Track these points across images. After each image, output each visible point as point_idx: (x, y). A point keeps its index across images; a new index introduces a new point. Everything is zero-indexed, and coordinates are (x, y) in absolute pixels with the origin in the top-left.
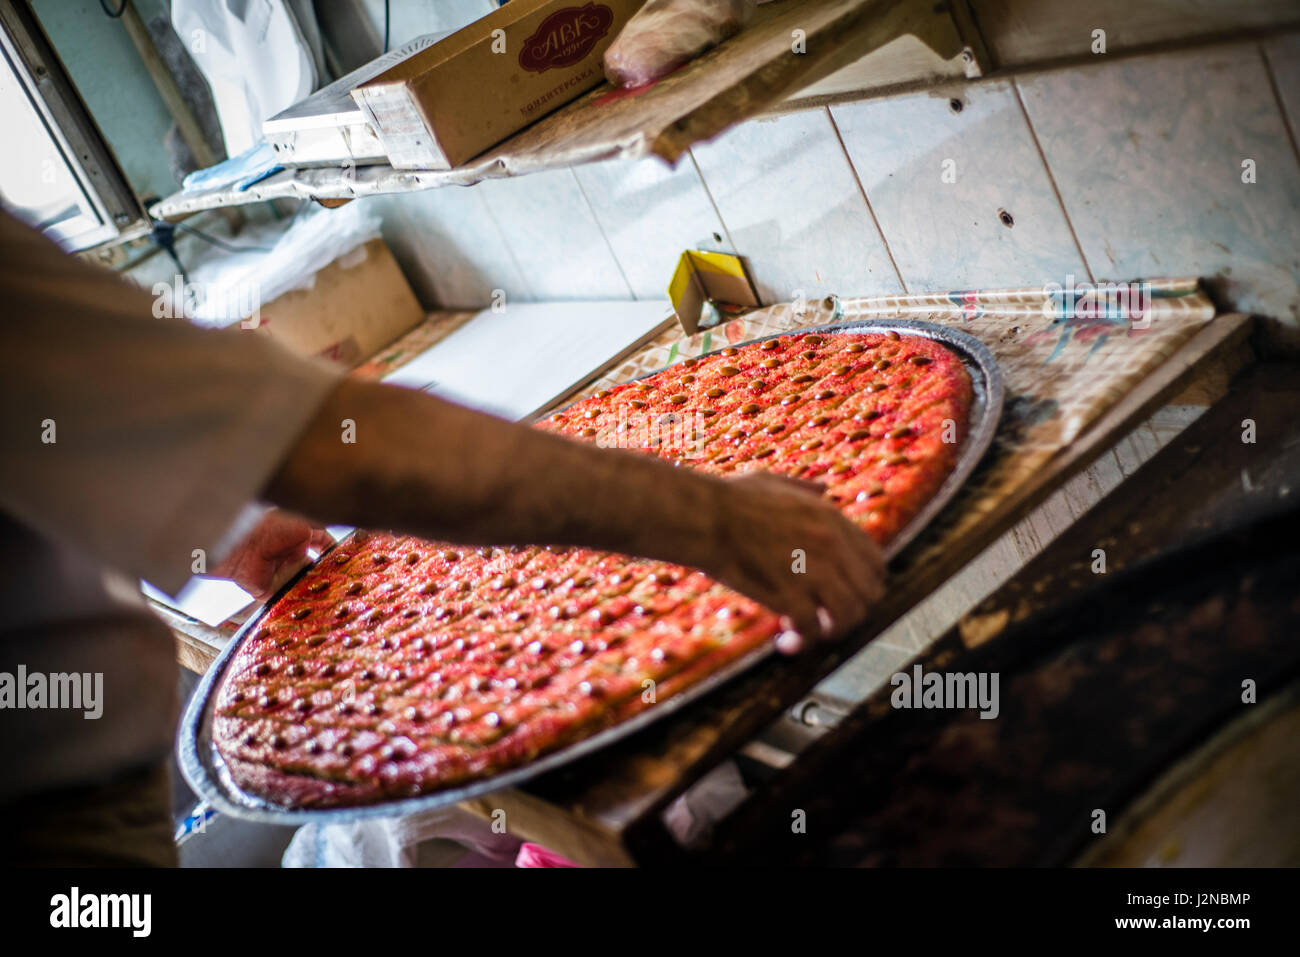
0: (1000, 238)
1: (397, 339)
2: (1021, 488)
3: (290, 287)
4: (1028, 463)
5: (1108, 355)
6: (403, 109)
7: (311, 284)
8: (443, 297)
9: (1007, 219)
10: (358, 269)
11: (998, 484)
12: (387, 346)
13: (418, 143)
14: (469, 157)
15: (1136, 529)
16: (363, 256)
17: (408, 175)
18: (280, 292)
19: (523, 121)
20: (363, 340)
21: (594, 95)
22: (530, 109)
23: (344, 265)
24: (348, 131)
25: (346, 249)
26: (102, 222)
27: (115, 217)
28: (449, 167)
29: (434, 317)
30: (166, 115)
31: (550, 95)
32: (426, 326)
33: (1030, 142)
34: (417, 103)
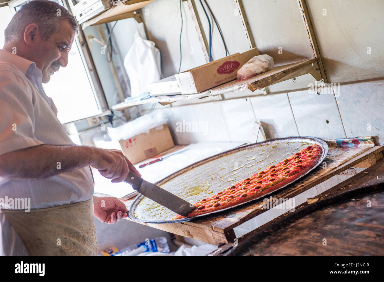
0: (325, 127)
1: (166, 150)
2: (325, 174)
3: (143, 132)
4: (326, 170)
5: (348, 153)
6: (188, 78)
7: (148, 132)
8: (180, 141)
9: (327, 122)
10: (160, 131)
11: (319, 174)
12: (164, 151)
13: (190, 87)
14: (202, 91)
15: (350, 186)
16: (162, 127)
17: (186, 96)
18: (141, 133)
19: (216, 85)
20: (158, 149)
21: (233, 81)
22: (218, 82)
23: (157, 129)
24: (171, 86)
25: (158, 125)
26: (99, 109)
27: (102, 108)
28: (197, 93)
29: (176, 146)
30: (116, 89)
31: (223, 80)
32: (175, 148)
33: (335, 103)
34: (192, 76)
